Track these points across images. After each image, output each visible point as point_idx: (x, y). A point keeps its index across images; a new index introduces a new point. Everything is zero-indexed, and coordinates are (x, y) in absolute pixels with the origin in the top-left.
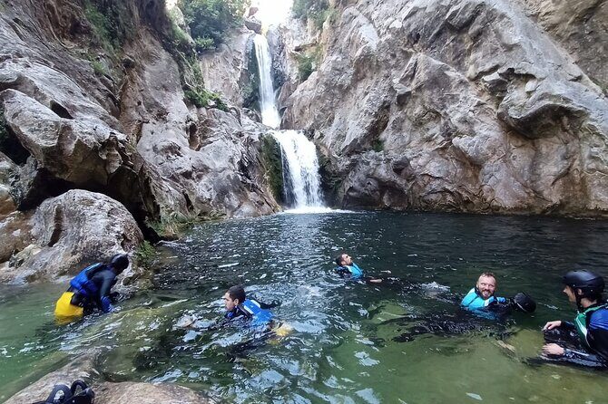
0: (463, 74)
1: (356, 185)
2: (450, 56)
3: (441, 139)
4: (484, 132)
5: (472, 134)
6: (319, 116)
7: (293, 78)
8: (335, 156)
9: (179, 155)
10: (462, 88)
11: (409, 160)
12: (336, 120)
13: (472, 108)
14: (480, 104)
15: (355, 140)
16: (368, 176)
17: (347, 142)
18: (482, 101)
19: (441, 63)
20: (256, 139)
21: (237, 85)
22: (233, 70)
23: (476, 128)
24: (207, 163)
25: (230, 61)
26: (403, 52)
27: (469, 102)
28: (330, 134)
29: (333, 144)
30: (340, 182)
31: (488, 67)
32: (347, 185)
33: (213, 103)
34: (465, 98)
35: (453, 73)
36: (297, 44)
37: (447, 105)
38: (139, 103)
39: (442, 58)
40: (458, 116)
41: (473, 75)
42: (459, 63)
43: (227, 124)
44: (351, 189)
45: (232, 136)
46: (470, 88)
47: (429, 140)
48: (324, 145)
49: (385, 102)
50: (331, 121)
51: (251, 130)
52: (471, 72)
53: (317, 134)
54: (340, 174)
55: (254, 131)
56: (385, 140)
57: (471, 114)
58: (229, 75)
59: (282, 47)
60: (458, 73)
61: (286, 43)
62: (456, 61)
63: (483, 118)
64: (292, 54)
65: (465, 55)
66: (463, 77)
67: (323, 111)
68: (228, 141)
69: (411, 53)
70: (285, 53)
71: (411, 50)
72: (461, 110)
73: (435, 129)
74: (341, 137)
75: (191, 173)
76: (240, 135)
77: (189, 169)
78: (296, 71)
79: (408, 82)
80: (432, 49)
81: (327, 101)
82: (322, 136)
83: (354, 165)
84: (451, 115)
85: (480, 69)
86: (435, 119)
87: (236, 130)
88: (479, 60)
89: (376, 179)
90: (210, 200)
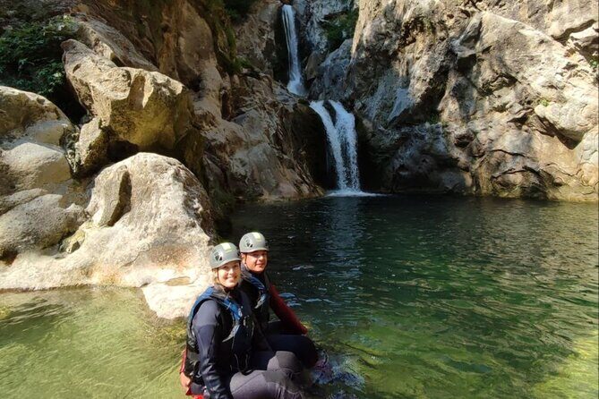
0: (544, 32)
1: (409, 162)
2: (524, 13)
3: (518, 107)
4: (579, 99)
5: (562, 100)
6: (360, 84)
7: (322, 47)
8: (382, 128)
9: (213, 125)
10: (544, 46)
11: (475, 133)
12: (381, 88)
13: (560, 71)
14: (570, 67)
15: (406, 111)
16: (423, 152)
17: (395, 113)
18: (573, 62)
19: (513, 21)
20: (291, 110)
21: (262, 56)
22: (258, 41)
23: (567, 93)
24: (241, 135)
25: (256, 31)
26: (463, 12)
27: (555, 64)
28: (374, 104)
29: (377, 116)
30: (387, 159)
31: (577, 23)
32: (397, 163)
33: (245, 71)
34: (549, 59)
35: (530, 32)
36: (326, 12)
37: (525, 68)
38: (173, 69)
39: (513, 16)
40: (542, 80)
41: (558, 33)
42: (537, 20)
43: (260, 93)
44: (402, 167)
45: (266, 106)
46: (554, 48)
47: (502, 109)
48: (366, 116)
49: (441, 67)
50: (375, 89)
51: (284, 100)
52: (556, 29)
53: (358, 104)
54: (388, 150)
55: (287, 101)
56: (442, 111)
57: (559, 77)
58: (254, 45)
59: (309, 15)
60: (537, 32)
61: (315, 12)
62: (533, 18)
63: (575, 81)
64: (320, 23)
65: (544, 12)
66: (543, 36)
67: (365, 78)
68: (262, 112)
69: (473, 12)
70: (312, 23)
71: (473, 9)
72: (544, 72)
73: (509, 96)
74: (387, 107)
75: (225, 146)
76: (274, 105)
77: (223, 141)
78: (325, 40)
79: (472, 43)
80: (501, 6)
81: (370, 68)
82: (364, 106)
83: (405, 140)
84: (530, 79)
85: (568, 26)
86: (508, 85)
87: (270, 99)
88: (566, 15)
89: (432, 155)
90: (245, 177)
